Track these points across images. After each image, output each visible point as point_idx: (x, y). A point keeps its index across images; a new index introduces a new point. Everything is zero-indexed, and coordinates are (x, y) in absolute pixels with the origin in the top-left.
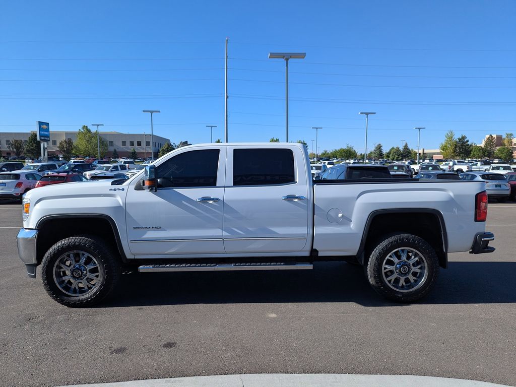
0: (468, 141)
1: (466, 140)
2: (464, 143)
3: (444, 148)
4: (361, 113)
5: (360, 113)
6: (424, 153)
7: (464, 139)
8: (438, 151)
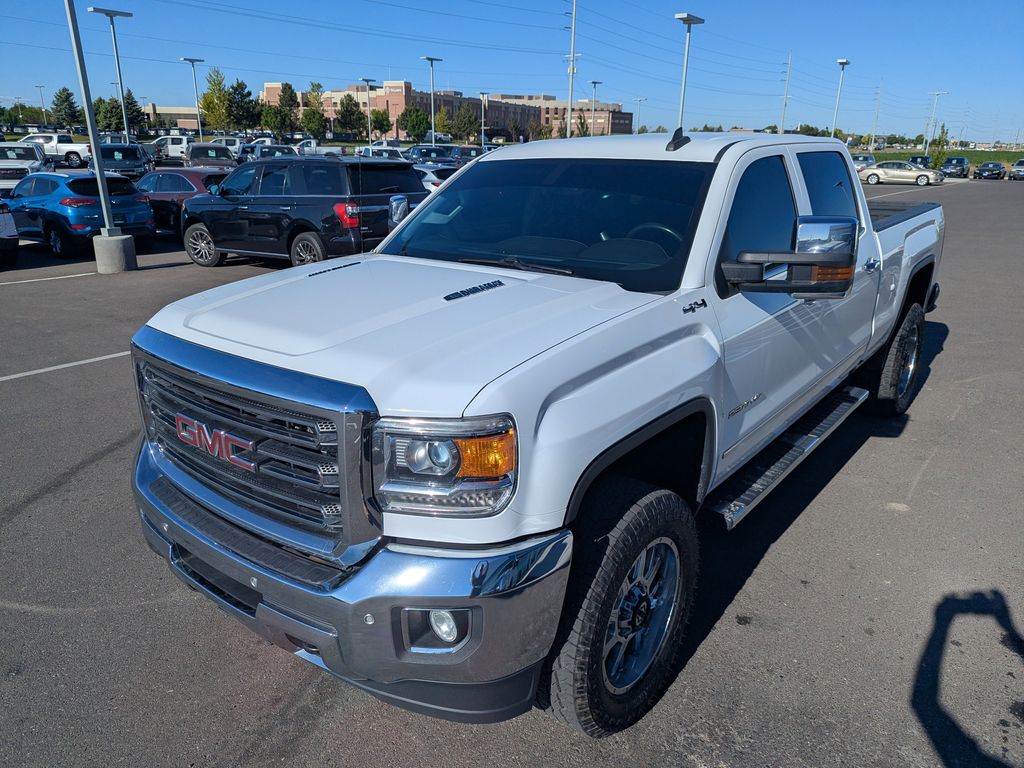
0: (249, 94)
1: (246, 91)
2: (244, 96)
3: (208, 106)
4: (96, 10)
5: (91, 9)
6: (157, 115)
7: (243, 89)
8: (195, 111)
